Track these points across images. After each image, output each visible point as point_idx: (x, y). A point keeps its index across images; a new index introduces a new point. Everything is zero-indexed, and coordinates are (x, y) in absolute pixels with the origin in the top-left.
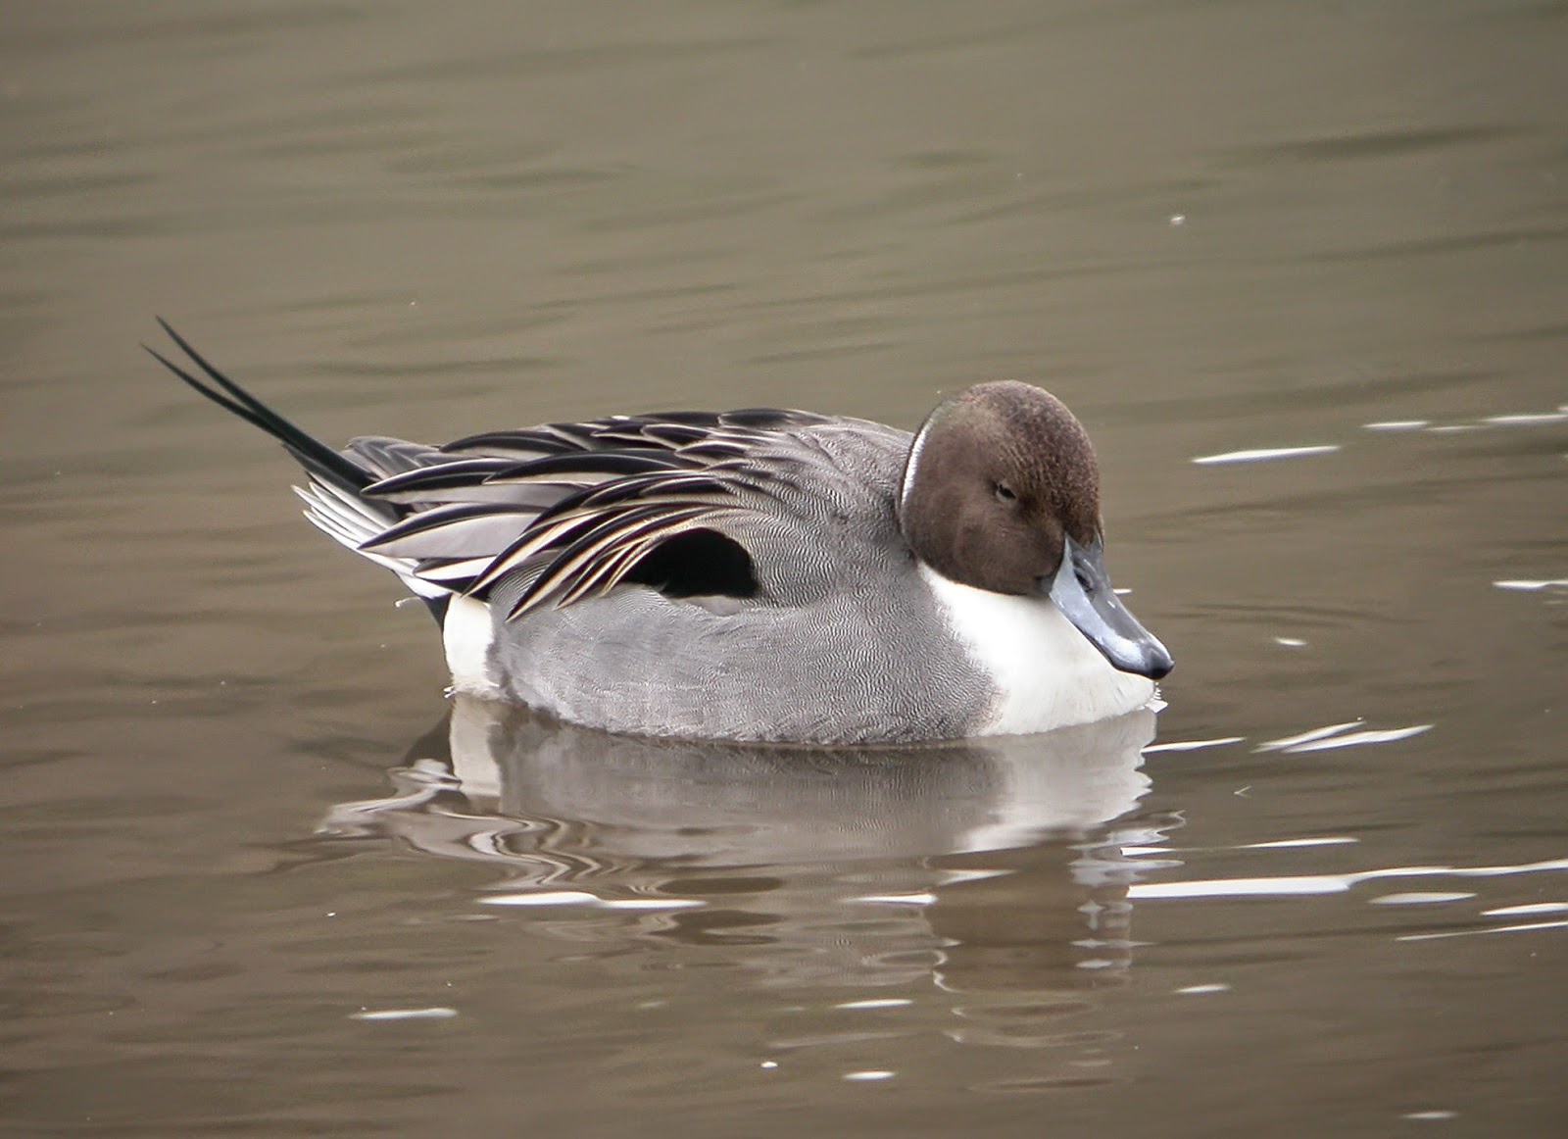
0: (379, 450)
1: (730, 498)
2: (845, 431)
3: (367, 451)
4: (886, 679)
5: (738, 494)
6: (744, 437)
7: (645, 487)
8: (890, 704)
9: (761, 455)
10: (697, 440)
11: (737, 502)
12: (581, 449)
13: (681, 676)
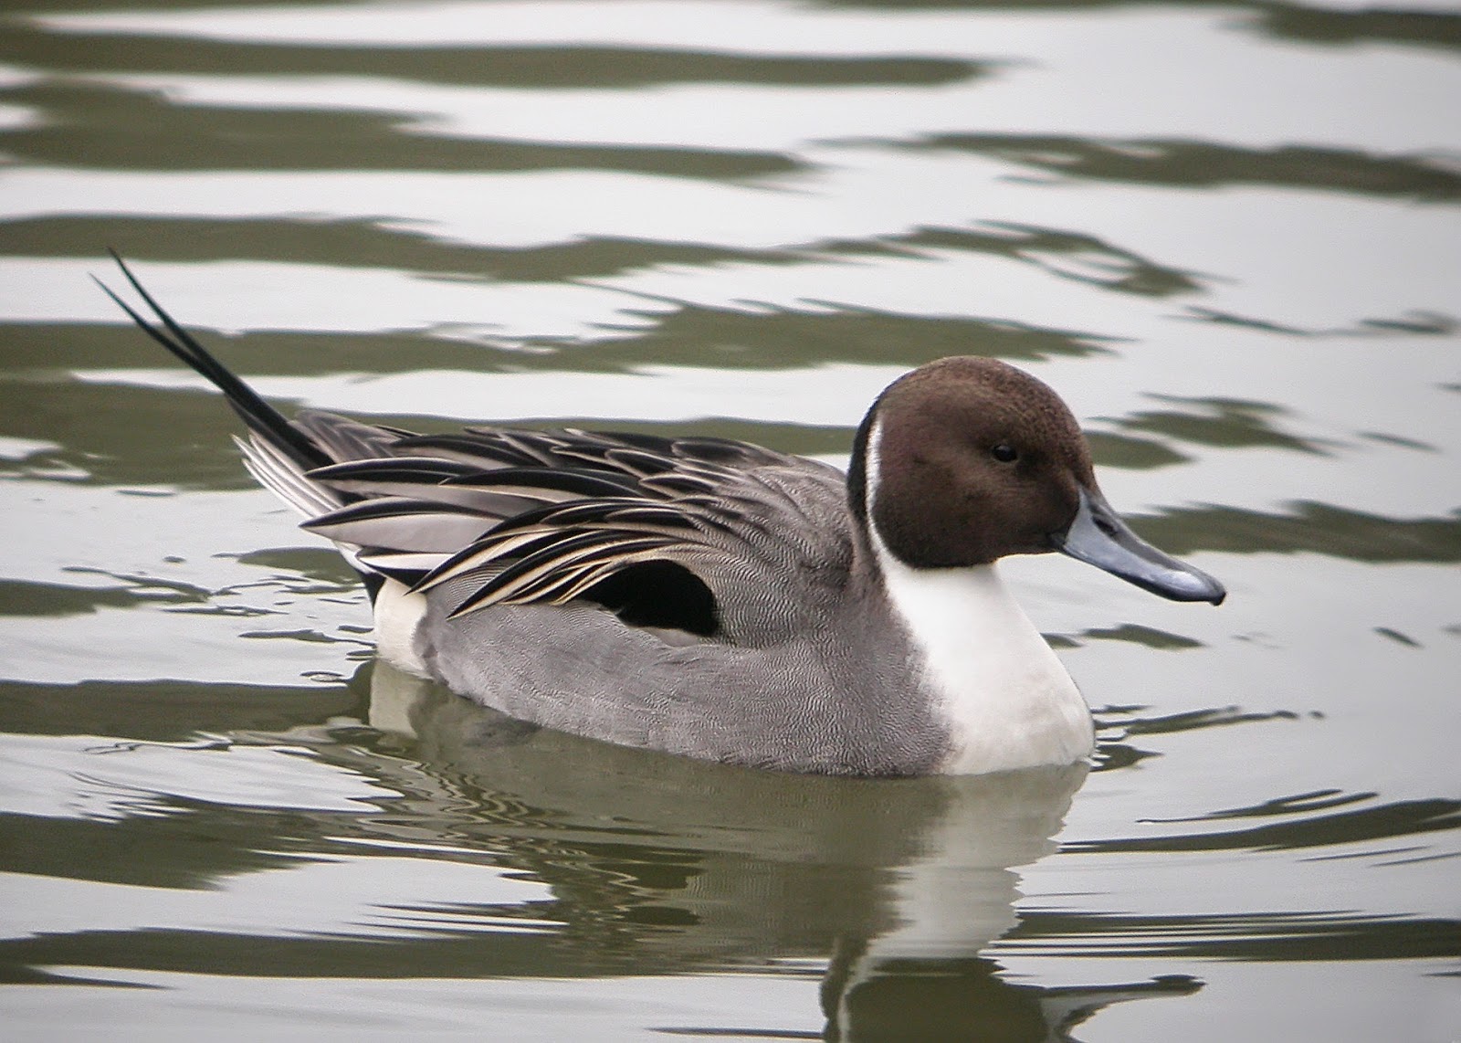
0: (329, 427)
1: (697, 534)
2: (806, 478)
3: (315, 427)
4: (839, 729)
5: (706, 531)
6: (710, 472)
7: (611, 512)
8: (841, 753)
9: (729, 494)
10: (664, 471)
11: (704, 539)
12: (541, 464)
13: (630, 697)
